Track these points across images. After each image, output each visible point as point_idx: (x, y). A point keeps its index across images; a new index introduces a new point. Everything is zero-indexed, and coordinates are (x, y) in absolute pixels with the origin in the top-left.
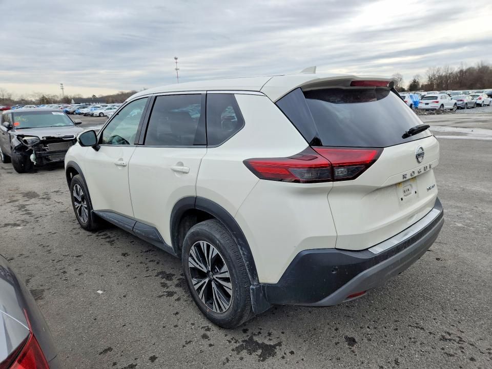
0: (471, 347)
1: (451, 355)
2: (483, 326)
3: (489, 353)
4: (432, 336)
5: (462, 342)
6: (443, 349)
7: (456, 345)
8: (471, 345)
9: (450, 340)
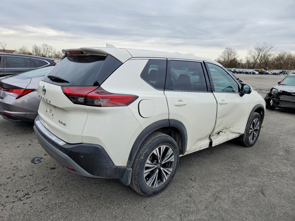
0: (13, 201)
1: (17, 191)
2: (18, 216)
3: (3, 205)
4: (33, 191)
5: (19, 199)
6: (23, 191)
7: (19, 196)
8: (14, 202)
9: (24, 196)
